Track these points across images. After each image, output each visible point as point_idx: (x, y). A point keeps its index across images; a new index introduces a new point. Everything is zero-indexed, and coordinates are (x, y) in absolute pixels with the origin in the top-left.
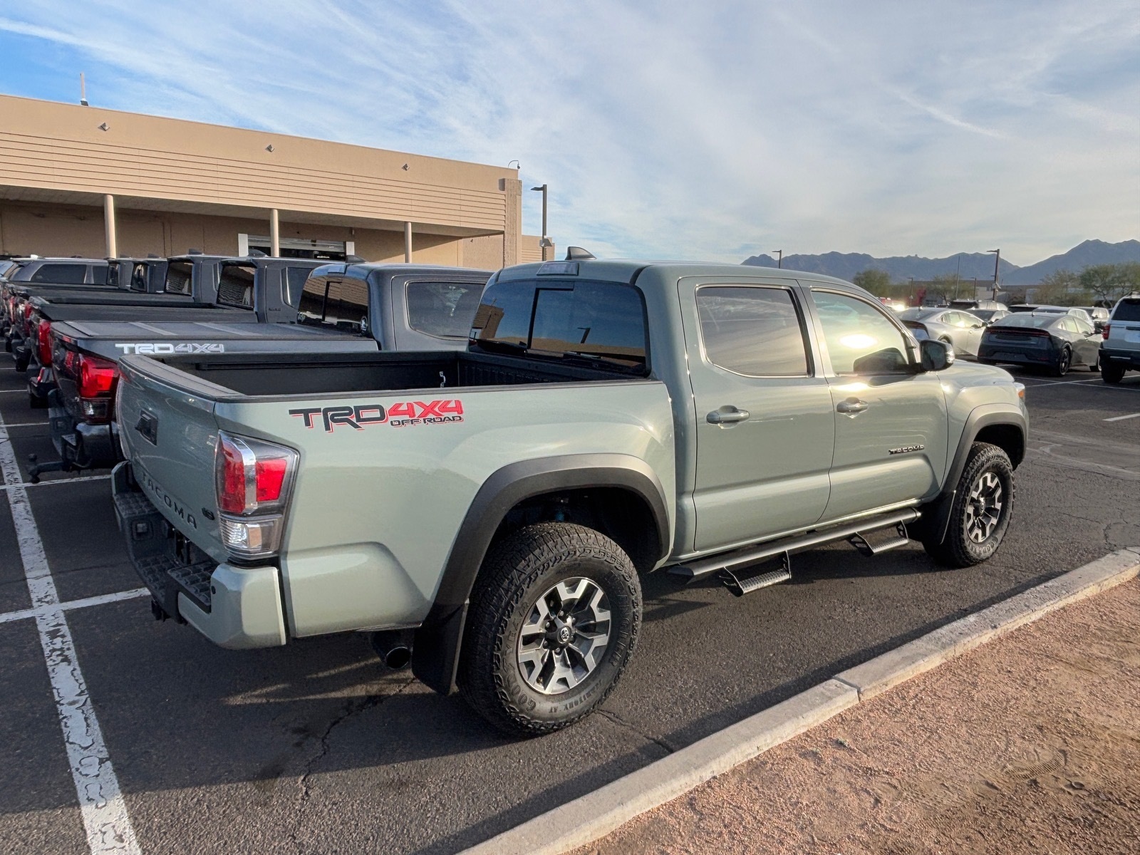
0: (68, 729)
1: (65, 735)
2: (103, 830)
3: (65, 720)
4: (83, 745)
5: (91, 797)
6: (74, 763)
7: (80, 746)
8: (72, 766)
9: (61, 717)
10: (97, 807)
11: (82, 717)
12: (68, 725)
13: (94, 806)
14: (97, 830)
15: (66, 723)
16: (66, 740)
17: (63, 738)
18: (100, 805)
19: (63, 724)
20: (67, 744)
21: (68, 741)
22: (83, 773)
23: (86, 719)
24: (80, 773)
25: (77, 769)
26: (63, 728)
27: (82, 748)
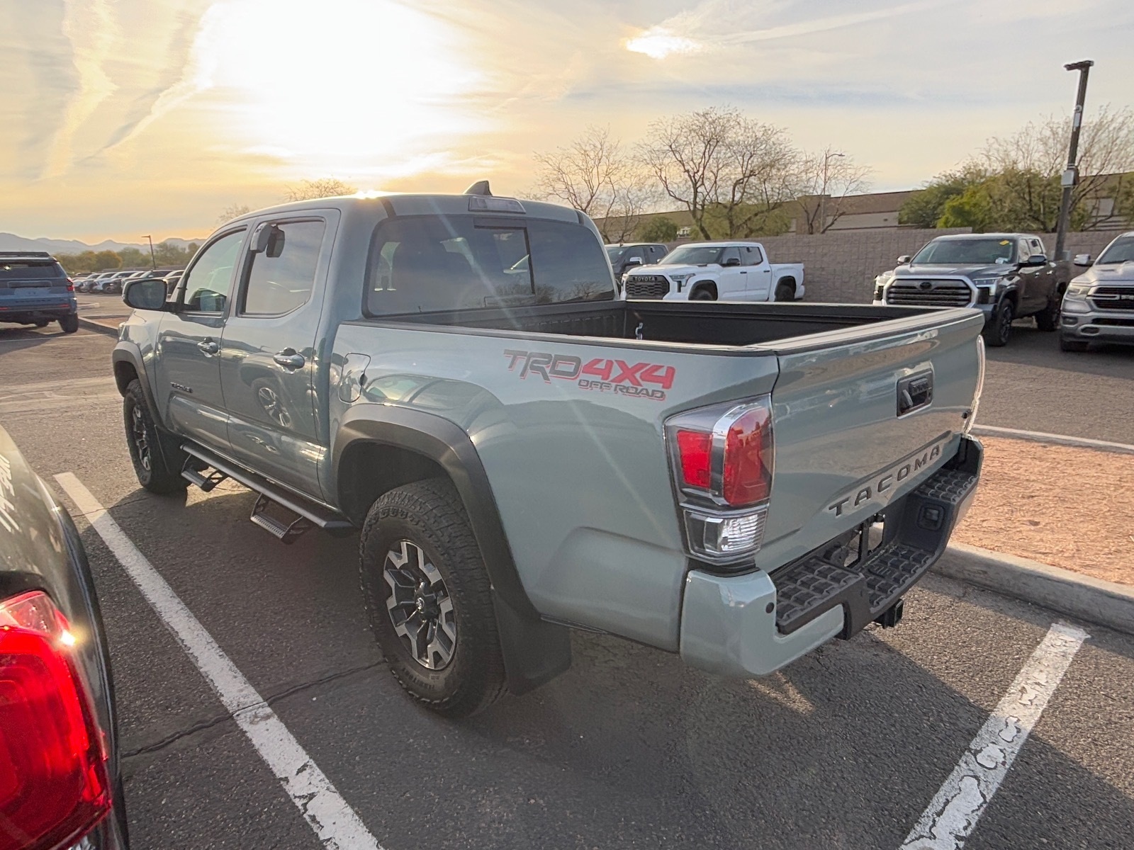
0: (970, 818)
1: (979, 813)
2: (1029, 703)
3: (963, 834)
4: (976, 782)
5: (1016, 730)
6: (1001, 773)
7: (979, 785)
8: (1005, 771)
9: (961, 844)
10: (1019, 720)
11: (940, 821)
12: (966, 824)
13: (1020, 723)
14: (1034, 707)
15: (965, 828)
16: (985, 806)
17: (986, 812)
18: (1015, 720)
19: (969, 831)
20: (988, 798)
21: (985, 802)
22: (1002, 755)
23: (939, 814)
24: (1005, 757)
25: (1004, 763)
26: (973, 824)
27: (979, 780)
